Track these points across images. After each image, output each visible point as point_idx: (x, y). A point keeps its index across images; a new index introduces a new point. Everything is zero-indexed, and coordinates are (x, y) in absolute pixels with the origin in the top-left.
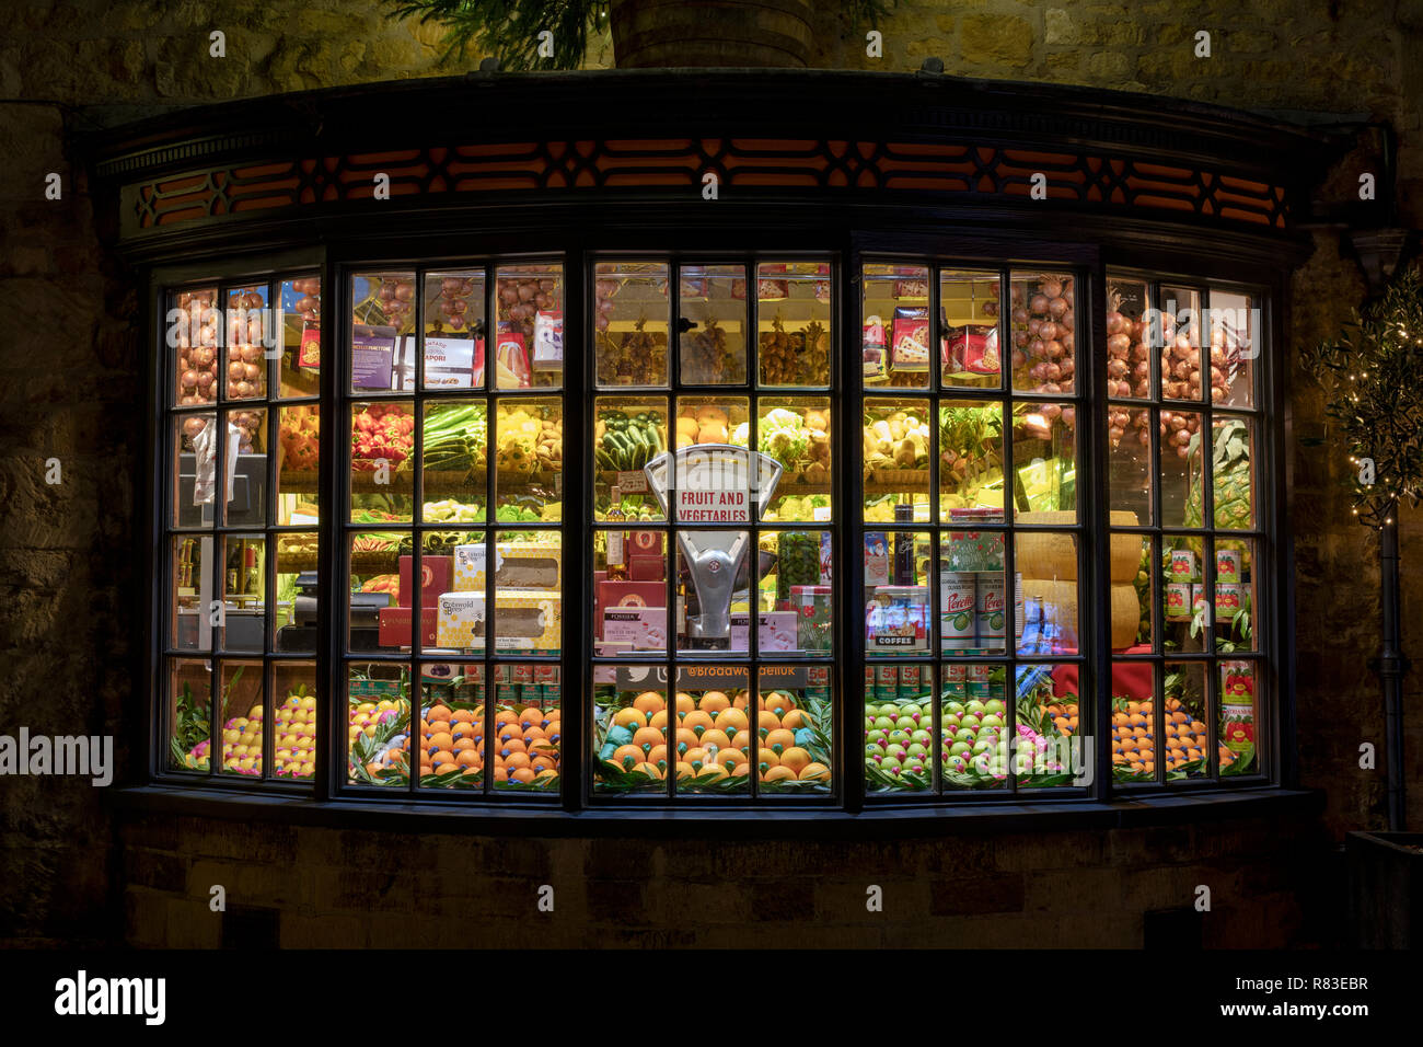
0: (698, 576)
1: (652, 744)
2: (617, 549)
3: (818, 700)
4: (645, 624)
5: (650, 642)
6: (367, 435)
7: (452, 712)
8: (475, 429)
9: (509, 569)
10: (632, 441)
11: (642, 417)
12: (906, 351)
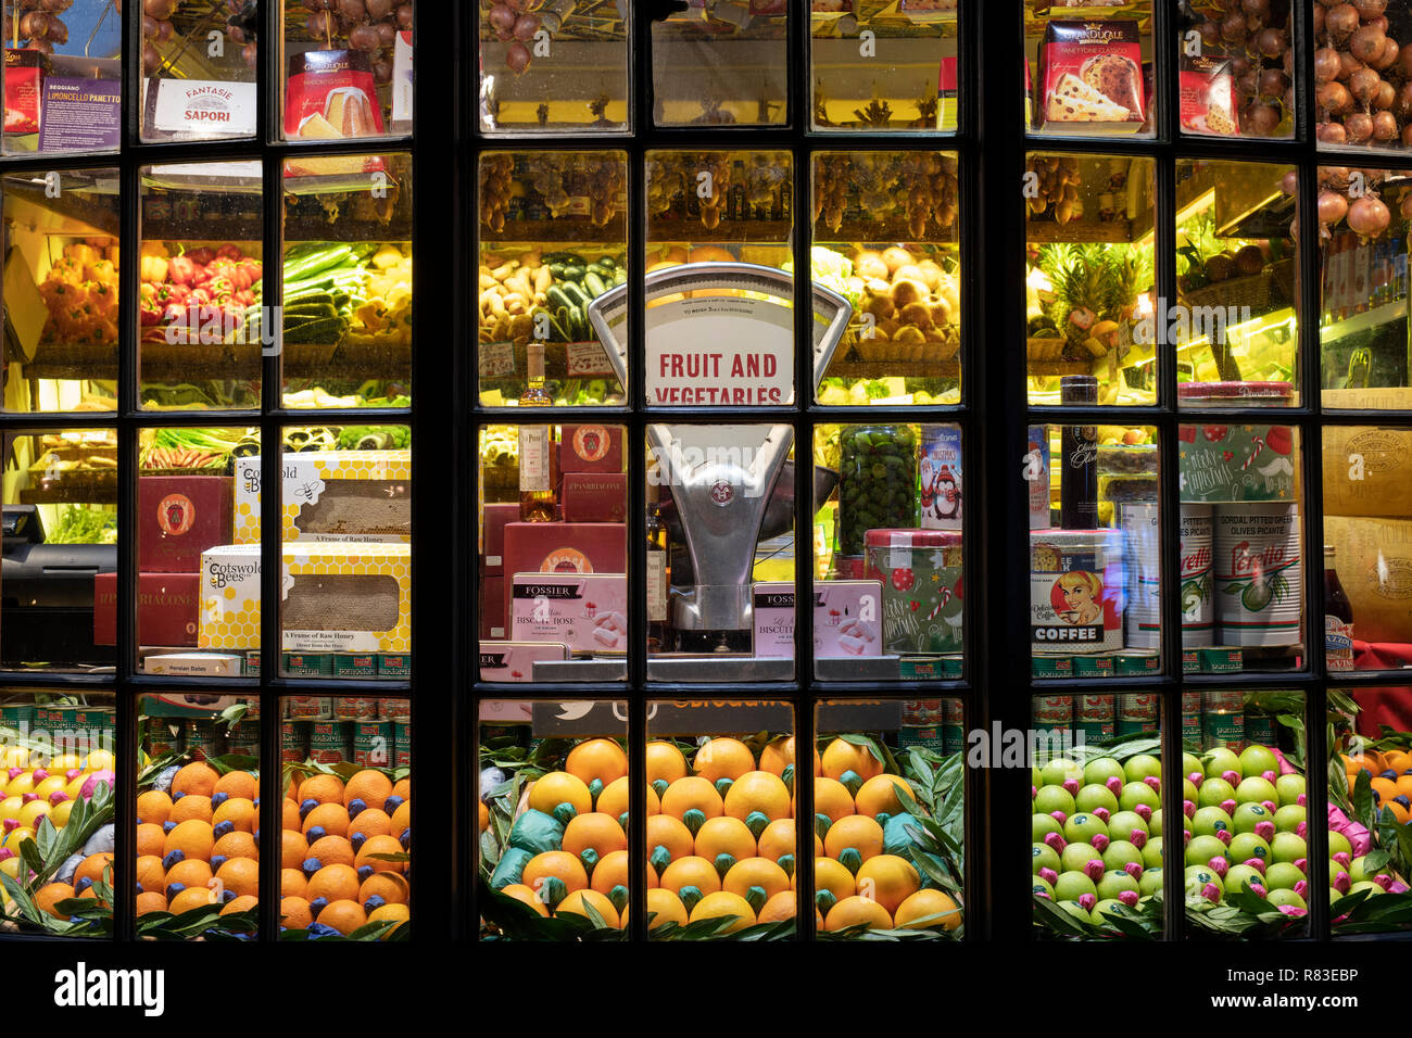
0: (689, 512)
1: (600, 849)
2: (538, 463)
3: (925, 751)
4: (590, 606)
5: (598, 639)
6: (184, 289)
7: (221, 775)
8: (349, 280)
9: (336, 500)
10: (592, 297)
11: (607, 262)
12: (1068, 101)
